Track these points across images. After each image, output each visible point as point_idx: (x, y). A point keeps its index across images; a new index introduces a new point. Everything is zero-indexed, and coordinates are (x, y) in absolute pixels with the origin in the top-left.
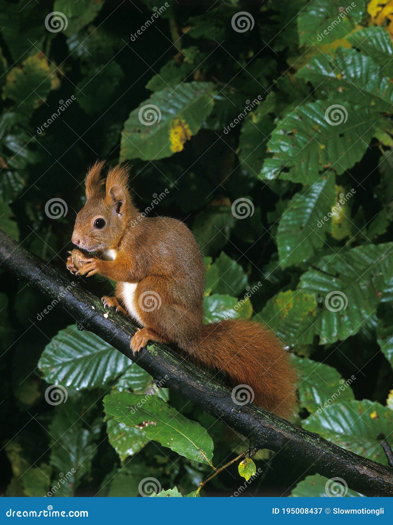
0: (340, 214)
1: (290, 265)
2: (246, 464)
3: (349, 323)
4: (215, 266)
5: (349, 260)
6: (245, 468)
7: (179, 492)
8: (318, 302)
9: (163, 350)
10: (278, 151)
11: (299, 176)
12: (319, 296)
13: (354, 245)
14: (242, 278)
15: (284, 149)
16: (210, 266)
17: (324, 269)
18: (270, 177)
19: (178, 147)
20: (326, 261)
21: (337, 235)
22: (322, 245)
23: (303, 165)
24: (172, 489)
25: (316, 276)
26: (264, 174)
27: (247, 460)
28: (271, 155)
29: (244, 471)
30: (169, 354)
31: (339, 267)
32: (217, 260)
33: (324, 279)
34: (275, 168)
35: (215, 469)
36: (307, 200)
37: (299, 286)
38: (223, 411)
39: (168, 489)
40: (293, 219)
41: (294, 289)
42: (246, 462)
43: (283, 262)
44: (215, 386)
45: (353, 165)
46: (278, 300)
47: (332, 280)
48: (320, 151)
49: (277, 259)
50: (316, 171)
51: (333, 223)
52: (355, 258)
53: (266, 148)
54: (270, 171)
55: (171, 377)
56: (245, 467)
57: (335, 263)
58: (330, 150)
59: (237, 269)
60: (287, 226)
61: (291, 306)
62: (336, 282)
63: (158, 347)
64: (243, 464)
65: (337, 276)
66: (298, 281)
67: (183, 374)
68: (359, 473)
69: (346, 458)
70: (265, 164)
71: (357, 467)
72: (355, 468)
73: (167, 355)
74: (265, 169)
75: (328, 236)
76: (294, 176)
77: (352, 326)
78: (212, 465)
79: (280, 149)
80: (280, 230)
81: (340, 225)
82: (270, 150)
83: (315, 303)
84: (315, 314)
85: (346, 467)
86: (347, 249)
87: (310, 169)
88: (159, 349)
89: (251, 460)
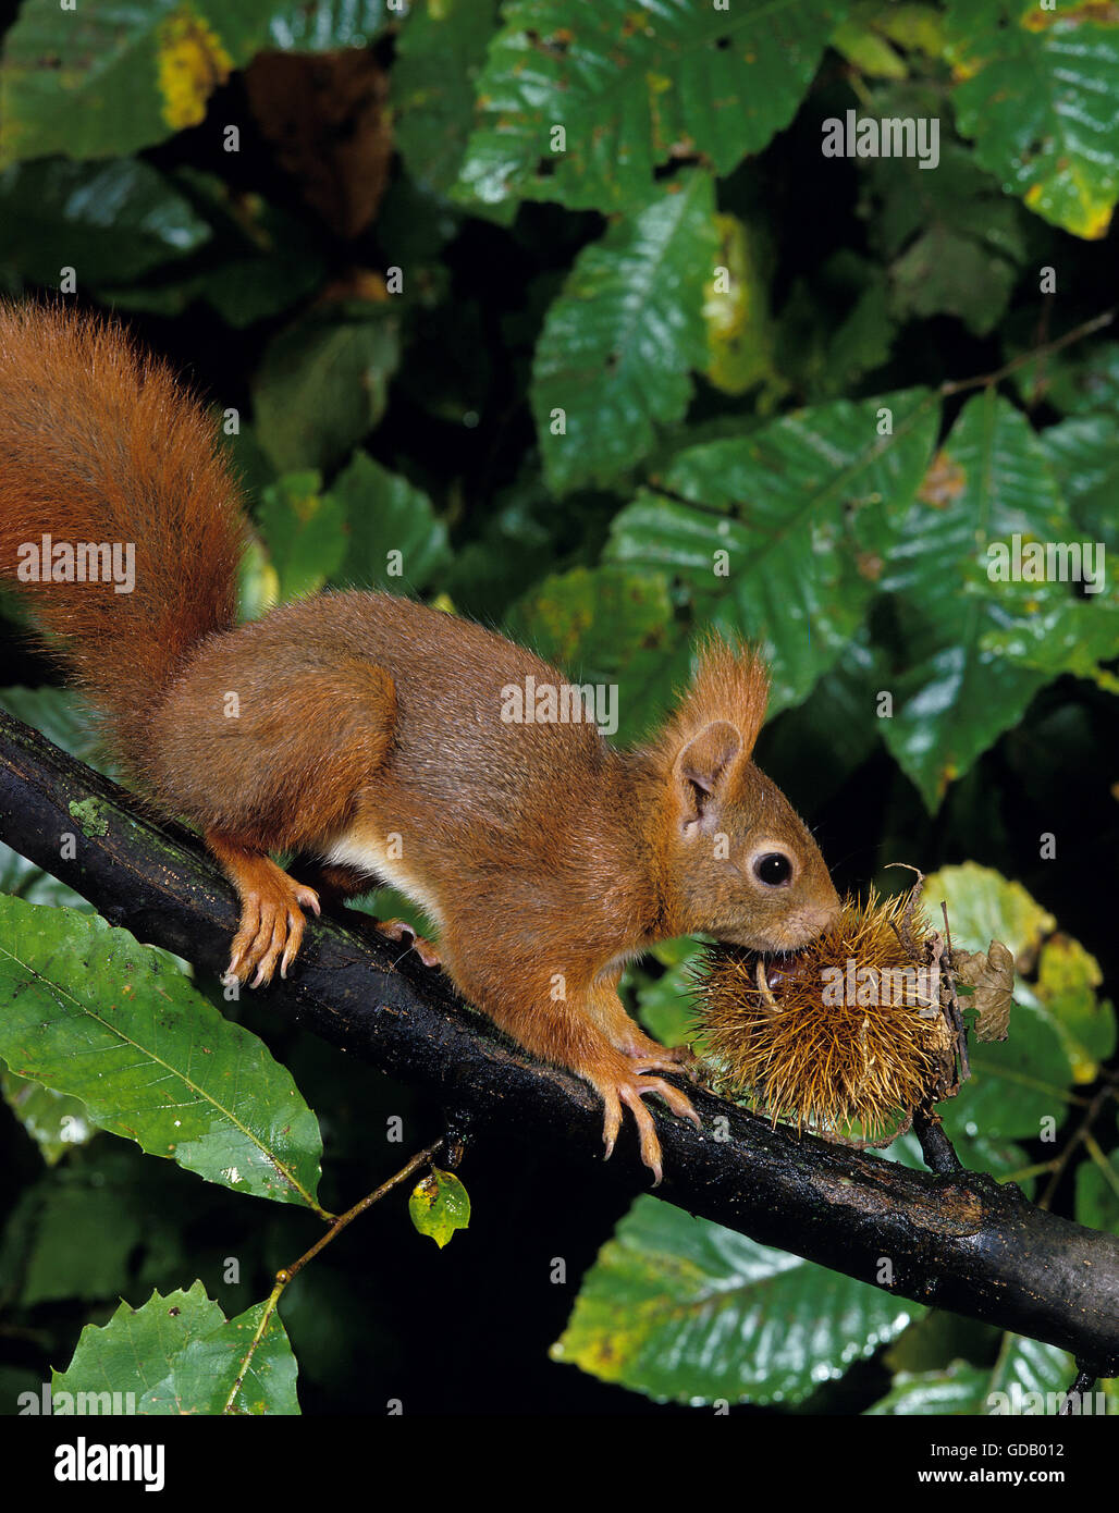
0: (736, 308)
1: (580, 483)
2: (434, 1189)
3: (779, 666)
4: (329, 501)
5: (773, 460)
6: (432, 1205)
7: (211, 1298)
8: (673, 600)
9: (126, 813)
10: (512, 106)
11: (589, 187)
12: (677, 583)
13: (788, 405)
14: (429, 534)
15: (535, 97)
16: (313, 503)
17: (691, 492)
18: (492, 192)
19: (188, 113)
20: (695, 468)
21: (727, 377)
22: (680, 412)
23: (600, 148)
24: (186, 1290)
25: (664, 515)
26: (472, 184)
27: (438, 1177)
28: (494, 118)
29: (428, 1215)
30: (146, 826)
31: (740, 483)
32: (345, 479)
33: (691, 525)
34: (505, 161)
35: (327, 1215)
36: (626, 266)
37: (608, 552)
38: (346, 1013)
39: (173, 1291)
40: (581, 333)
41: (594, 562)
42: (435, 1184)
43: (557, 476)
44: (314, 931)
45: (764, 139)
46: (543, 604)
47: (715, 525)
48: (654, 102)
49: (538, 466)
50: (646, 169)
51: (712, 338)
52: (790, 451)
53: (472, 97)
54: (490, 173)
55: (160, 905)
56: (434, 1200)
57: (723, 471)
58: (686, 95)
59: (411, 505)
60: (565, 355)
61: (587, 619)
62: (732, 533)
63: (109, 805)
64: (425, 1190)
65: (734, 513)
66: (605, 536)
67: (200, 894)
68: (825, 1203)
69: (778, 1154)
70: (472, 150)
71: (821, 1184)
72: (810, 1185)
73: (143, 831)
74: (473, 169)
75: (699, 380)
76: (573, 186)
77: (788, 677)
78: (316, 1207)
79: (521, 99)
80: (543, 369)
81: (735, 345)
82: (489, 104)
83: (664, 604)
84: (665, 644)
85: (781, 1185)
86: (763, 423)
87: (624, 160)
88: (114, 810)
89: (452, 1175)
